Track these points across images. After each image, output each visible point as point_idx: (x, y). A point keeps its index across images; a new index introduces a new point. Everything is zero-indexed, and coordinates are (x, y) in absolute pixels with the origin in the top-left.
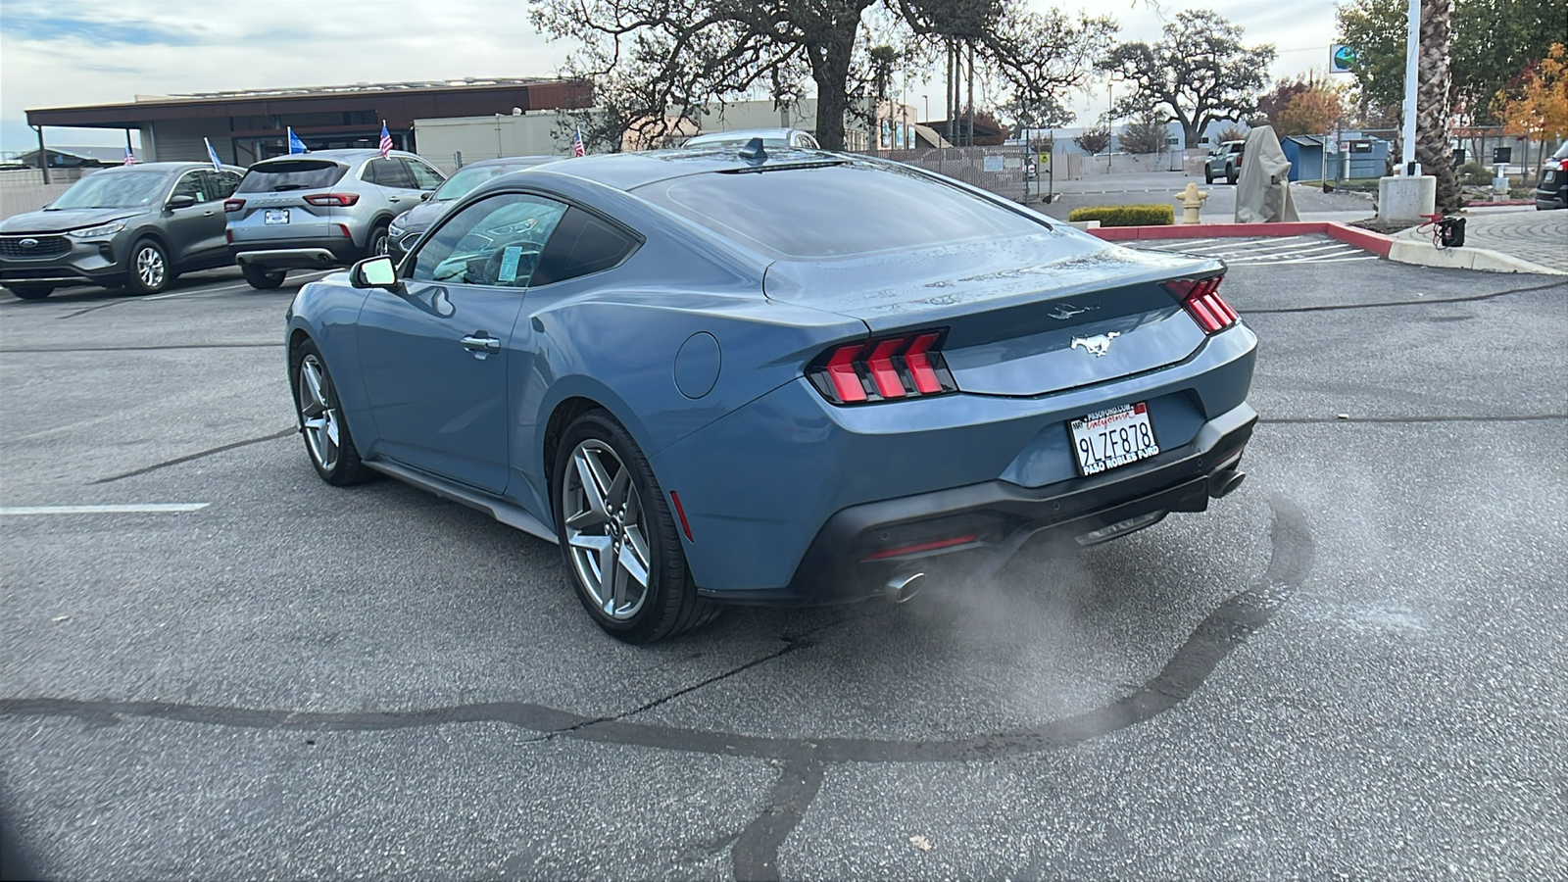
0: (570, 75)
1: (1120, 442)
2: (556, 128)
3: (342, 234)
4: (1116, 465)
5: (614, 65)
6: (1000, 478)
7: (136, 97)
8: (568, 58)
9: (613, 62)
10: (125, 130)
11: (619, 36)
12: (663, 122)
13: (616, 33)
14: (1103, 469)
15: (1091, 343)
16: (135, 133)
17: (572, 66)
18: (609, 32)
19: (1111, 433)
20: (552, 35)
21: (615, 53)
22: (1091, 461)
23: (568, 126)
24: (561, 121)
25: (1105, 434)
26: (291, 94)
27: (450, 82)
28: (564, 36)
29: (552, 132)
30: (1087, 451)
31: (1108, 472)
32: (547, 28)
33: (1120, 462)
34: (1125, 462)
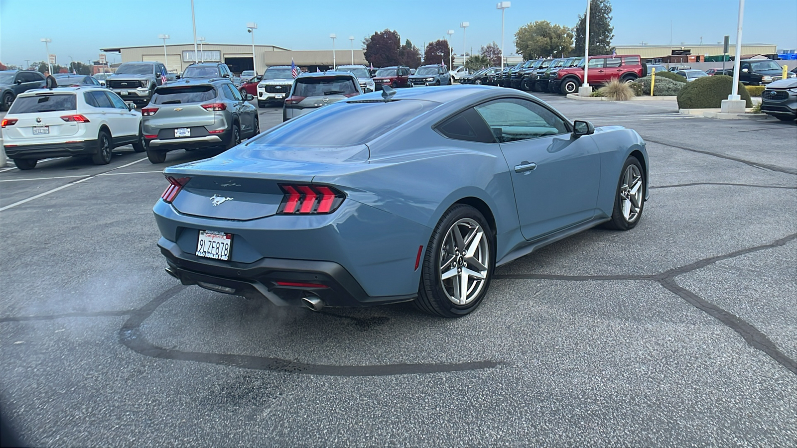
1: (216, 248)
14: (203, 256)
15: (216, 200)
19: (213, 242)
30: (202, 245)
31: (205, 258)
33: (211, 256)
34: (213, 257)
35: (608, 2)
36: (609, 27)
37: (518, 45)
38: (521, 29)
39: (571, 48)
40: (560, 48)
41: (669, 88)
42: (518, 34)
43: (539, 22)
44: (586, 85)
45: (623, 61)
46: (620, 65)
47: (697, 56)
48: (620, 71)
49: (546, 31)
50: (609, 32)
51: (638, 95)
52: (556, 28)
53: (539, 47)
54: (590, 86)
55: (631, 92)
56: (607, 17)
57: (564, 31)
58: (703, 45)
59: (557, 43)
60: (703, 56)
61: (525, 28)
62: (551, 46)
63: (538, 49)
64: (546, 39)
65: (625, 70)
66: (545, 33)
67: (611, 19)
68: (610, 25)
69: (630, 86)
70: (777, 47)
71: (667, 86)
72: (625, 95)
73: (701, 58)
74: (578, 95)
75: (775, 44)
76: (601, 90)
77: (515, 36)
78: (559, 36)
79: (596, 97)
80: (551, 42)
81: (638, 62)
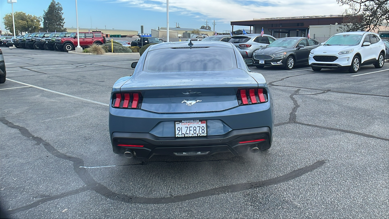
0: (346, 14)
1: (193, 130)
2: (338, 29)
3: (246, 54)
4: (189, 136)
5: (359, 12)
6: (149, 132)
7: (254, 19)
8: (346, 10)
9: (359, 11)
10: (250, 26)
11: (361, 4)
12: (370, 28)
13: (360, 3)
14: (183, 136)
15: (188, 102)
16: (252, 27)
17: (346, 12)
18: (358, 3)
19: (190, 127)
20: (342, 4)
21: (360, 9)
22: (180, 133)
23: (342, 28)
24: (340, 27)
25: (188, 127)
26: (287, 18)
27: (325, 16)
28: (344, 4)
29: (337, 30)
30: (180, 131)
31: (185, 137)
32: (341, 2)
34: (192, 136)
35: (60, 5)
36: (62, 18)
37: (6, 24)
38: (7, 15)
39: (39, 27)
40: (33, 27)
41: (120, 49)
42: (6, 18)
43: (18, 12)
44: (79, 46)
45: (94, 35)
46: (93, 37)
47: (106, 35)
48: (93, 40)
49: (24, 18)
50: (62, 20)
51: (106, 52)
52: (30, 17)
53: (21, 26)
54: (81, 47)
55: (103, 51)
56: (60, 12)
57: (35, 18)
58: (106, 29)
59: (31, 24)
60: (109, 35)
61: (9, 15)
62: (28, 26)
63: (20, 27)
64: (24, 22)
65: (96, 39)
66: (23, 18)
67: (63, 14)
68: (62, 17)
69: (102, 48)
70: (138, 32)
71: (119, 48)
72: (101, 52)
73: (108, 35)
74: (75, 52)
75: (137, 31)
76: (88, 49)
77: (3, 19)
78: (32, 21)
79: (86, 52)
80: (28, 23)
81: (101, 36)
